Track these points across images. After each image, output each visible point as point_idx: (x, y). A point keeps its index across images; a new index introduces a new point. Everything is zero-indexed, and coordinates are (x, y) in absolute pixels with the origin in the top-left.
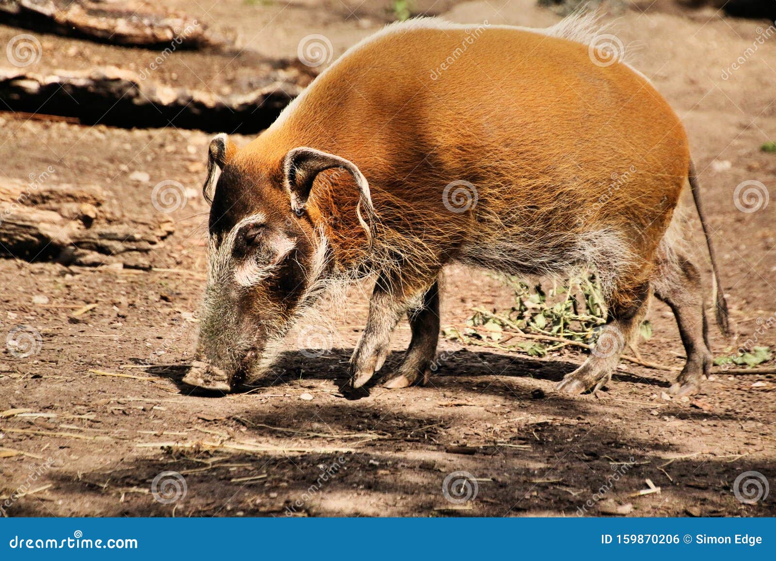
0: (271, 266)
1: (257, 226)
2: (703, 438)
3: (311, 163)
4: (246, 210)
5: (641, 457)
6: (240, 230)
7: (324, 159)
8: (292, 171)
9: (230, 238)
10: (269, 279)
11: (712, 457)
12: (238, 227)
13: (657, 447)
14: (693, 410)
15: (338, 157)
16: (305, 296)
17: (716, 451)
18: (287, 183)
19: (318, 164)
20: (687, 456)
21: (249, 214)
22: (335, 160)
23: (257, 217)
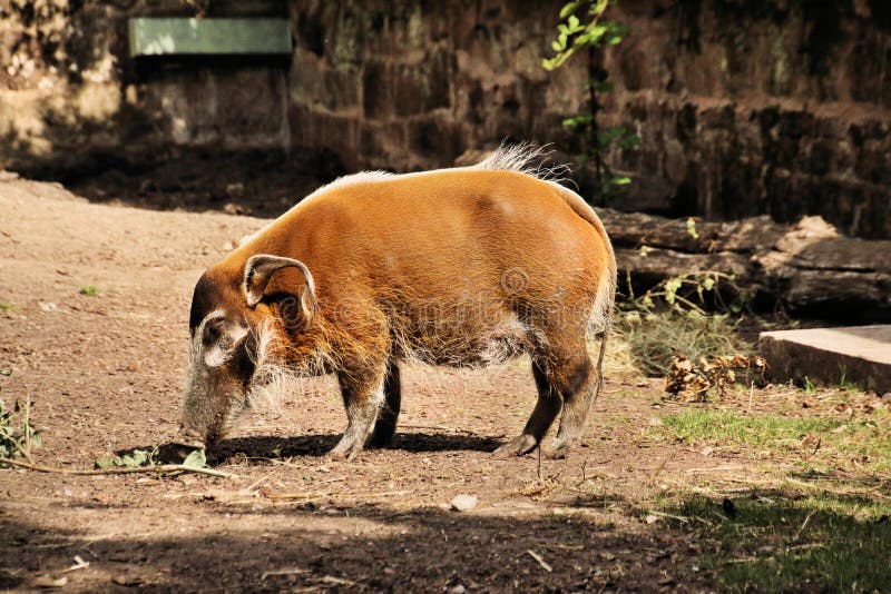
0: (230, 350)
1: (219, 319)
2: (113, 522)
3: (268, 266)
4: (211, 308)
5: (65, 540)
6: (207, 323)
7: (279, 261)
8: (251, 274)
9: (201, 329)
10: (230, 361)
11: (125, 537)
12: (205, 321)
13: (75, 532)
14: (94, 502)
15: (290, 259)
16: (255, 375)
17: (128, 532)
18: (245, 284)
19: (274, 266)
20: (105, 536)
21: (213, 310)
22: (288, 261)
23: (218, 313)
